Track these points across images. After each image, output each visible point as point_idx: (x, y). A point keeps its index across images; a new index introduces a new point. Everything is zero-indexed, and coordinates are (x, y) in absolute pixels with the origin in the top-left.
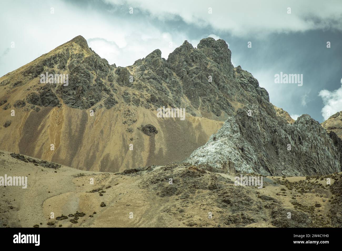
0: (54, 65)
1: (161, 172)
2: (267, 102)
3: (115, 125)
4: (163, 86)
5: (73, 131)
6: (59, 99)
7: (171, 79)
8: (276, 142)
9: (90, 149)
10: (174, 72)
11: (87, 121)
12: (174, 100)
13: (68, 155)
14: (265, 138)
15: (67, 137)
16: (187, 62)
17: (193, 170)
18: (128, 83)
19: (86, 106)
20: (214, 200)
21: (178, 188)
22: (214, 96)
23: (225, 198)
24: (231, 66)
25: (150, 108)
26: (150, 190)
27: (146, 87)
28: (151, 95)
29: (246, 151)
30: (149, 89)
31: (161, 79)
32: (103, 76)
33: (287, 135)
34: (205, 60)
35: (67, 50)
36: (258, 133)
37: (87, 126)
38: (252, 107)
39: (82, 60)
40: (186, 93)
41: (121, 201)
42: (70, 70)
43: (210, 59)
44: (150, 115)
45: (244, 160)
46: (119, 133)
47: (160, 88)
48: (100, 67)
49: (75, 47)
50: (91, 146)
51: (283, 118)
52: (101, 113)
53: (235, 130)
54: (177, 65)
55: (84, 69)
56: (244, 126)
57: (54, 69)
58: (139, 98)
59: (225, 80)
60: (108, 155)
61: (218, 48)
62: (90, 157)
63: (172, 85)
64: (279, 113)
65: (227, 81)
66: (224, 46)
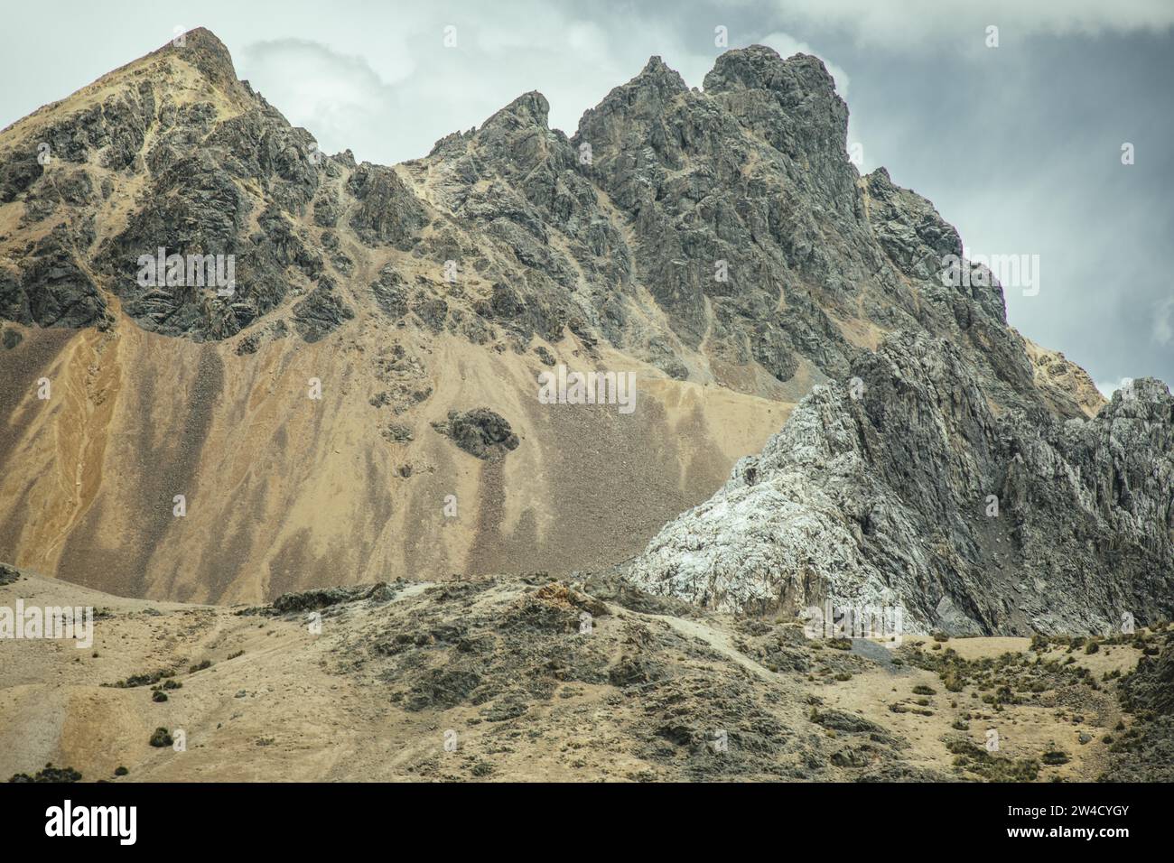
0: (86, 149)
1: (424, 607)
2: (994, 323)
3: (337, 409)
4: (552, 250)
5: (159, 432)
6: (105, 295)
7: (587, 221)
8: (1015, 493)
9: (229, 511)
10: (602, 189)
11: (222, 391)
12: (598, 309)
13: (133, 532)
14: (966, 475)
15: (134, 458)
16: (657, 148)
17: (556, 600)
18: (398, 234)
19: (218, 326)
20: (625, 725)
21: (483, 673)
22: (768, 295)
23: (668, 721)
24: (845, 168)
25: (490, 339)
26: (366, 681)
27: (475, 252)
28: (496, 287)
29: (881, 530)
30: (486, 262)
31: (546, 218)
32: (293, 201)
33: (1062, 464)
34: (733, 140)
35: (146, 88)
36: (937, 454)
37: (220, 414)
38: (917, 344)
39: (205, 132)
40: (651, 281)
41: (239, 726)
42: (153, 176)
43: (758, 136)
44: (489, 370)
45: (869, 567)
46: (352, 445)
47: (537, 258)
48: (283, 165)
49: (177, 77)
50: (234, 498)
51: (1063, 393)
52: (280, 356)
53: (840, 439)
54: (616, 161)
55: (212, 171)
56: (877, 423)
57: (85, 166)
58: (444, 297)
59: (816, 229)
60: (303, 536)
61: (792, 93)
62: (224, 545)
63: (590, 243)
64: (1045, 374)
65: (826, 234)
66: (819, 85)
